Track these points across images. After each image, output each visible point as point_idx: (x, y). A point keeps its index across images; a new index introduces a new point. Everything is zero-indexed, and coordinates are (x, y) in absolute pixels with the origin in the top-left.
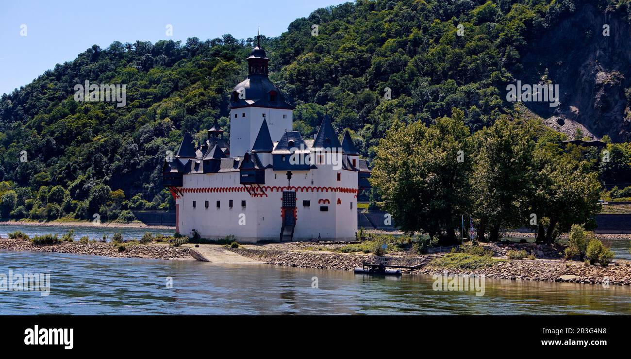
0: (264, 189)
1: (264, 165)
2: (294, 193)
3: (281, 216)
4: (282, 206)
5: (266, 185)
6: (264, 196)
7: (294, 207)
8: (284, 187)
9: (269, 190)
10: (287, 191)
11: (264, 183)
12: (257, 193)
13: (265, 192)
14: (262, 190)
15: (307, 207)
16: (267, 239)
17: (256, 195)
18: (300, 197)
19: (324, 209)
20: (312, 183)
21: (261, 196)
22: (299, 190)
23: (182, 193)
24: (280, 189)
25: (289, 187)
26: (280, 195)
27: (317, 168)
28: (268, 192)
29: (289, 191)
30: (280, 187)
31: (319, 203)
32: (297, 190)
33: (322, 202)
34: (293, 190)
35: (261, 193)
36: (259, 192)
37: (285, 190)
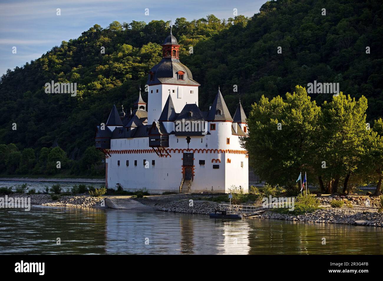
0: (168, 151)
1: (169, 131)
2: (192, 155)
3: (182, 172)
4: (182, 164)
5: (170, 148)
6: (168, 156)
7: (192, 166)
8: (185, 150)
9: (172, 151)
10: (187, 152)
11: (168, 146)
12: (163, 154)
13: (169, 154)
14: (166, 152)
15: (202, 166)
16: (171, 191)
17: (162, 155)
18: (197, 157)
19: (216, 167)
20: (207, 146)
21: (166, 157)
22: (196, 152)
23: (110, 154)
24: (181, 151)
25: (188, 150)
26: (181, 155)
27: (210, 134)
28: (172, 153)
29: (188, 152)
30: (181, 150)
31: (212, 162)
32: (194, 151)
33: (214, 161)
34: (191, 152)
35: (166, 154)
36: (165, 153)
37: (185, 152)
